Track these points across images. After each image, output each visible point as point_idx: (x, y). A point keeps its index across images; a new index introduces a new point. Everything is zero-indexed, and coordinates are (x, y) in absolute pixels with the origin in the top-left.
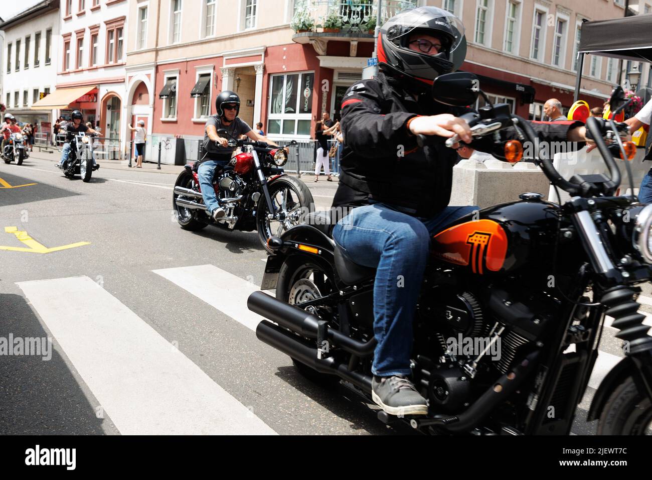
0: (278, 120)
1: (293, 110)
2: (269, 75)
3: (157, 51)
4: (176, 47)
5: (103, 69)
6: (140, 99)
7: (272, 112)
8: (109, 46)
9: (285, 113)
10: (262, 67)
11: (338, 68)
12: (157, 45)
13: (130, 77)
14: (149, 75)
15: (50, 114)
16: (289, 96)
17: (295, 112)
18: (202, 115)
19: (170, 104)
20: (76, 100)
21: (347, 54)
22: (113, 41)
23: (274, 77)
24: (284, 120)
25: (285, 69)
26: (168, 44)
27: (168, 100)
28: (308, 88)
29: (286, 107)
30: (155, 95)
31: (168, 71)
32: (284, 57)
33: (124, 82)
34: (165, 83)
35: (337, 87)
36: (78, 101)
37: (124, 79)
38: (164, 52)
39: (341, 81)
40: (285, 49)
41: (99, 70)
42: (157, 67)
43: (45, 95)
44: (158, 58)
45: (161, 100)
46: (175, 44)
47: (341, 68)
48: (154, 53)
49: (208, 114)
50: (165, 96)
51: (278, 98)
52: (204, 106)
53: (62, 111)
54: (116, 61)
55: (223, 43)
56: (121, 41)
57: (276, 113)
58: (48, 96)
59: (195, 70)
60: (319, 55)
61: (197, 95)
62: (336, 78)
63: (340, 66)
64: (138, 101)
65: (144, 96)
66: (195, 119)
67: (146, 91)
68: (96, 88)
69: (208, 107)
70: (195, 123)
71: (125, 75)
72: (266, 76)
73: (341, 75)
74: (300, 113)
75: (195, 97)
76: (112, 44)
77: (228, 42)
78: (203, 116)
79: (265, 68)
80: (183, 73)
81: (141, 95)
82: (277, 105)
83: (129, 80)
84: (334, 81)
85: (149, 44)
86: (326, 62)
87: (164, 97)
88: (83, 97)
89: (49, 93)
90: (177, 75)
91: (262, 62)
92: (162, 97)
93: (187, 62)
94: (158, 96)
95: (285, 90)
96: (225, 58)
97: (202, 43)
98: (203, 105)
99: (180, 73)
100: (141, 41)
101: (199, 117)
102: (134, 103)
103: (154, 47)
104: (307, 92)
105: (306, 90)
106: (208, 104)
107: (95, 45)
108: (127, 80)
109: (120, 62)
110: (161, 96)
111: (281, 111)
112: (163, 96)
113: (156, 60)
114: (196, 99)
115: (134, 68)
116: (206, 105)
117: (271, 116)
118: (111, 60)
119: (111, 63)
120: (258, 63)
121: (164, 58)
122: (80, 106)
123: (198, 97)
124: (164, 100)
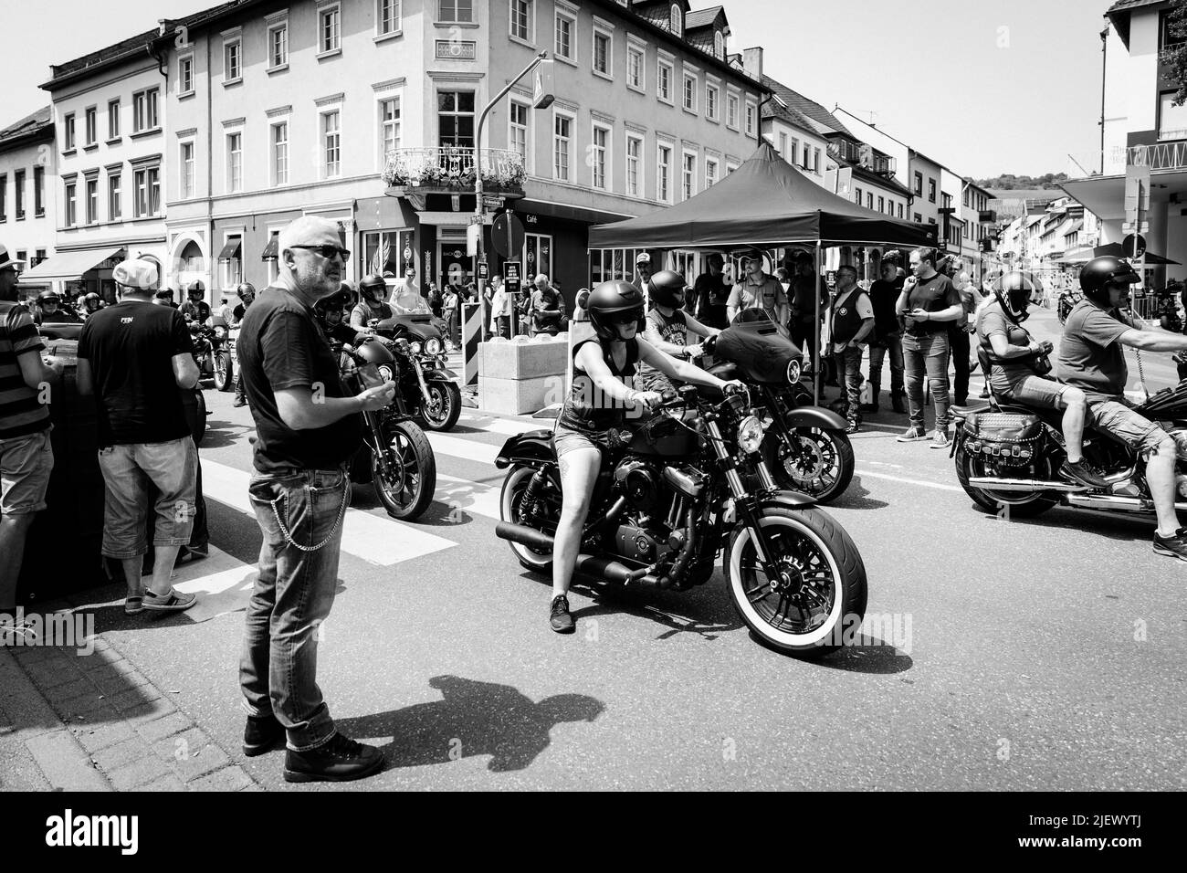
1: (392, 274)
2: (361, 233)
3: (211, 201)
4: (238, 197)
5: (131, 224)
6: (191, 262)
8: (138, 193)
10: (351, 224)
11: (440, 225)
12: (210, 193)
13: (174, 235)
14: (201, 233)
16: (386, 258)
17: (395, 276)
20: (93, 267)
21: (450, 209)
22: (144, 186)
23: (367, 235)
25: (380, 227)
26: (226, 193)
27: (231, 264)
28: (408, 248)
29: (384, 270)
30: (212, 258)
31: (228, 228)
32: (378, 212)
33: (165, 241)
34: (225, 245)
35: (443, 245)
37: (165, 238)
38: (221, 202)
39: (446, 238)
40: (378, 202)
41: (125, 225)
42: (212, 222)
43: (38, 260)
44: (213, 210)
45: (220, 264)
46: (236, 192)
47: (444, 224)
48: (208, 203)
50: (226, 259)
51: (374, 259)
54: (151, 214)
55: (300, 193)
56: (158, 187)
58: (44, 262)
59: (266, 226)
60: (417, 211)
61: (270, 259)
62: (439, 236)
63: (442, 223)
64: (187, 266)
65: (196, 257)
67: (199, 253)
68: (122, 250)
71: (166, 231)
72: (358, 234)
73: (445, 231)
75: (268, 260)
76: (142, 190)
77: (306, 192)
79: (355, 224)
80: (250, 229)
81: (192, 256)
83: (173, 240)
84: (438, 239)
85: (199, 190)
86: (426, 218)
87: (225, 261)
88: (103, 262)
89: (46, 259)
90: (242, 233)
91: (352, 217)
92: (221, 261)
93: (254, 215)
94: (216, 260)
95: (382, 252)
96: (304, 212)
97: (273, 193)
99: (245, 230)
100: (187, 188)
102: (180, 270)
103: (206, 195)
104: (407, 253)
105: (406, 251)
107: (116, 191)
108: (169, 239)
109: (156, 215)
110: (219, 259)
112: (222, 259)
113: (210, 213)
114: (269, 263)
115: (179, 224)
118: (143, 212)
119: (143, 216)
120: (348, 219)
121: (220, 210)
123: (272, 260)
124: (225, 265)
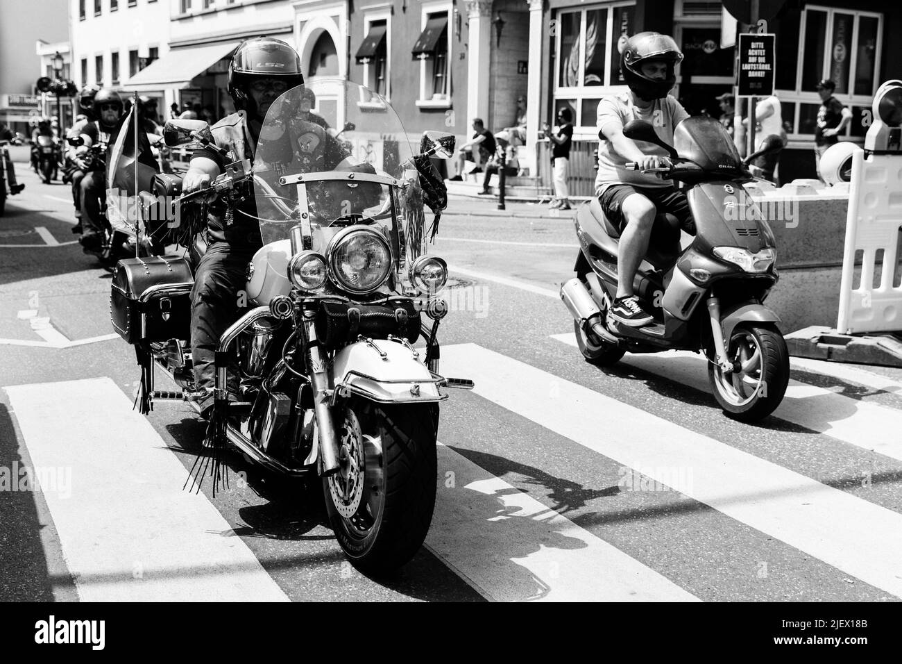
0: (574, 100)
1: (598, 79)
2: (555, 11)
5: (251, 9)
6: (323, 65)
7: (561, 85)
9: (585, 85)
13: (303, 23)
14: (336, 19)
15: (160, 98)
16: (590, 52)
18: (435, 92)
19: (378, 74)
20: (207, 69)
23: (563, 15)
24: (583, 100)
25: (583, 2)
27: (373, 67)
28: (624, 35)
30: (349, 56)
31: (370, 10)
33: (292, 31)
34: (366, 33)
36: (210, 71)
37: (292, 27)
41: (247, 9)
43: (149, 61)
45: (360, 66)
49: (445, 92)
50: (367, 57)
51: (572, 57)
52: (439, 75)
53: (181, 91)
57: (568, 86)
58: (155, 63)
59: (420, 5)
61: (424, 56)
64: (320, 69)
65: (329, 59)
66: (423, 102)
67: (334, 51)
69: (446, 77)
70: (424, 110)
71: (292, 18)
72: (549, 13)
73: (689, 6)
74: (611, 84)
75: (420, 59)
78: (437, 96)
80: (399, 11)
81: (323, 57)
82: (570, 70)
83: (302, 29)
87: (365, 60)
88: (218, 63)
89: (157, 58)
90: (388, 17)
92: (361, 61)
94: (353, 59)
95: (584, 40)
98: (437, 73)
99: (392, 13)
101: (431, 98)
102: (312, 73)
105: (620, 40)
106: (446, 73)
108: (297, 29)
110: (359, 58)
111: (577, 82)
112: (362, 58)
114: (423, 63)
115: (307, 5)
116: (442, 73)
117: (560, 93)
122: (214, 81)
123: (426, 59)
124: (366, 67)
